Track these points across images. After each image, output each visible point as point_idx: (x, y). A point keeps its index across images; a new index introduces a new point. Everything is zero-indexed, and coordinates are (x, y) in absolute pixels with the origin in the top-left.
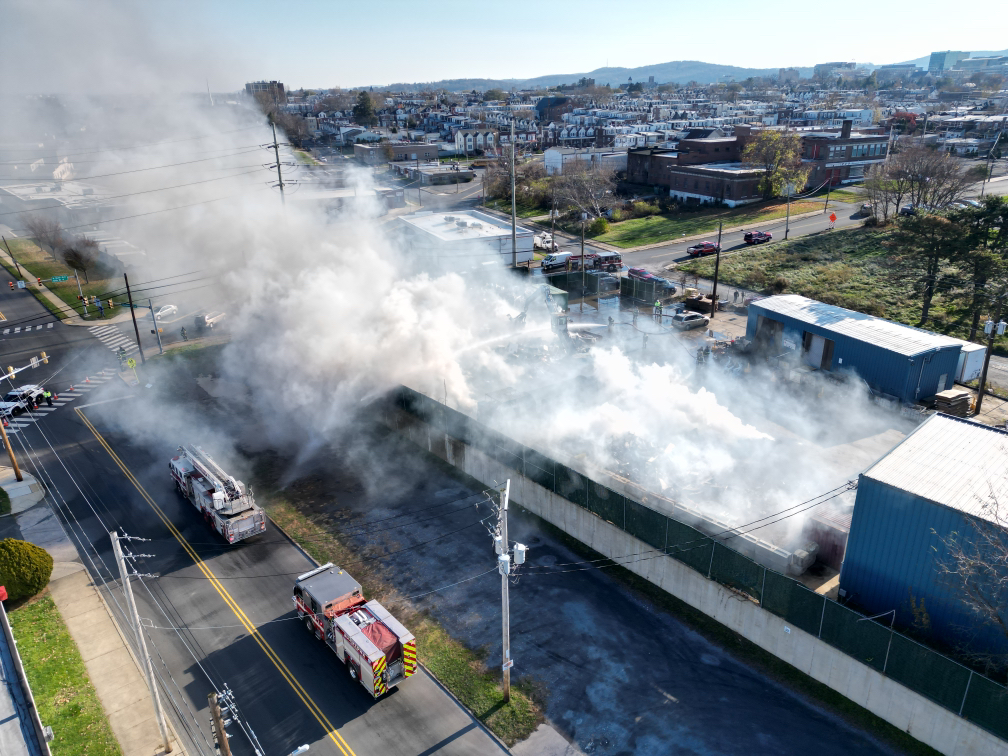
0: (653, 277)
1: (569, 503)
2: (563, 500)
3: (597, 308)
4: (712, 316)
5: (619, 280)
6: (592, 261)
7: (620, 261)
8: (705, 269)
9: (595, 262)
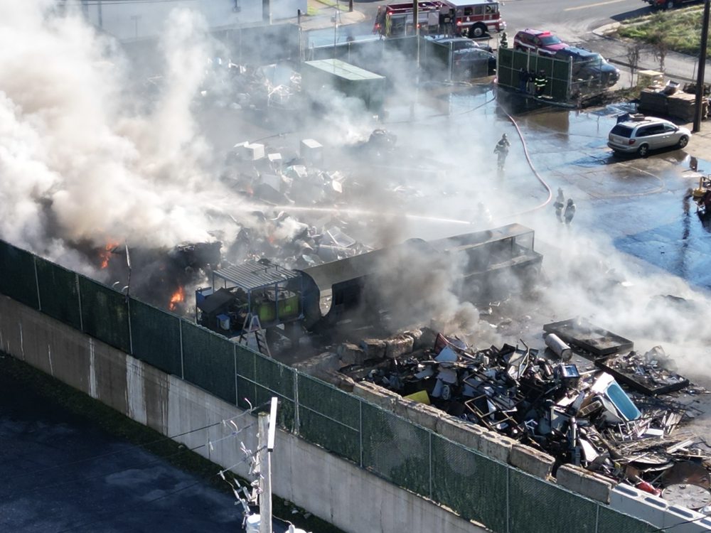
0: (567, 47)
1: (390, 488)
2: (379, 483)
3: (446, 114)
4: (696, 129)
5: (495, 55)
6: (436, 16)
7: (496, 16)
8: (681, 34)
9: (442, 17)
